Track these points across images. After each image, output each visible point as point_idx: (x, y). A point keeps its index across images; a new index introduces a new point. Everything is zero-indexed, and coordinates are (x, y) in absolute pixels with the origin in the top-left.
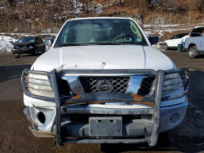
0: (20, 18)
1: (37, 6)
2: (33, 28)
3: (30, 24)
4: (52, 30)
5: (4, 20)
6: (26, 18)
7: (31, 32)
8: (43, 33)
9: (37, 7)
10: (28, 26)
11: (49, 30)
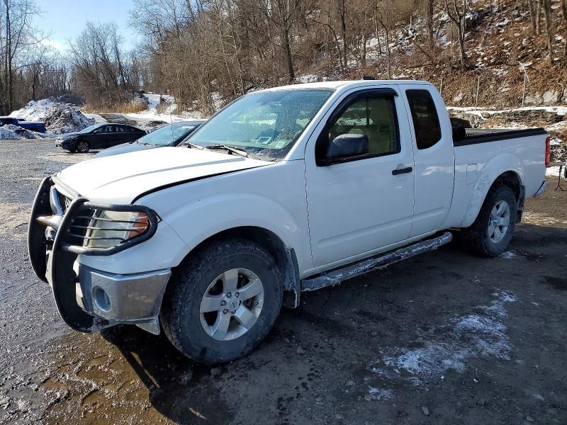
0: (477, 67)
1: (540, 26)
2: (503, 90)
3: (499, 81)
4: (561, 96)
5: (439, 76)
6: (494, 63)
7: (494, 103)
8: (530, 104)
9: (540, 30)
10: (491, 87)
11: (550, 96)
